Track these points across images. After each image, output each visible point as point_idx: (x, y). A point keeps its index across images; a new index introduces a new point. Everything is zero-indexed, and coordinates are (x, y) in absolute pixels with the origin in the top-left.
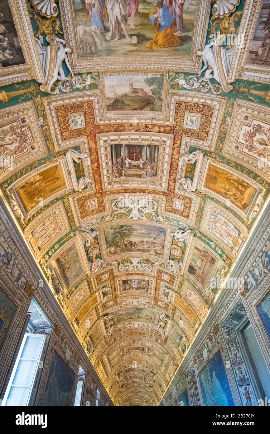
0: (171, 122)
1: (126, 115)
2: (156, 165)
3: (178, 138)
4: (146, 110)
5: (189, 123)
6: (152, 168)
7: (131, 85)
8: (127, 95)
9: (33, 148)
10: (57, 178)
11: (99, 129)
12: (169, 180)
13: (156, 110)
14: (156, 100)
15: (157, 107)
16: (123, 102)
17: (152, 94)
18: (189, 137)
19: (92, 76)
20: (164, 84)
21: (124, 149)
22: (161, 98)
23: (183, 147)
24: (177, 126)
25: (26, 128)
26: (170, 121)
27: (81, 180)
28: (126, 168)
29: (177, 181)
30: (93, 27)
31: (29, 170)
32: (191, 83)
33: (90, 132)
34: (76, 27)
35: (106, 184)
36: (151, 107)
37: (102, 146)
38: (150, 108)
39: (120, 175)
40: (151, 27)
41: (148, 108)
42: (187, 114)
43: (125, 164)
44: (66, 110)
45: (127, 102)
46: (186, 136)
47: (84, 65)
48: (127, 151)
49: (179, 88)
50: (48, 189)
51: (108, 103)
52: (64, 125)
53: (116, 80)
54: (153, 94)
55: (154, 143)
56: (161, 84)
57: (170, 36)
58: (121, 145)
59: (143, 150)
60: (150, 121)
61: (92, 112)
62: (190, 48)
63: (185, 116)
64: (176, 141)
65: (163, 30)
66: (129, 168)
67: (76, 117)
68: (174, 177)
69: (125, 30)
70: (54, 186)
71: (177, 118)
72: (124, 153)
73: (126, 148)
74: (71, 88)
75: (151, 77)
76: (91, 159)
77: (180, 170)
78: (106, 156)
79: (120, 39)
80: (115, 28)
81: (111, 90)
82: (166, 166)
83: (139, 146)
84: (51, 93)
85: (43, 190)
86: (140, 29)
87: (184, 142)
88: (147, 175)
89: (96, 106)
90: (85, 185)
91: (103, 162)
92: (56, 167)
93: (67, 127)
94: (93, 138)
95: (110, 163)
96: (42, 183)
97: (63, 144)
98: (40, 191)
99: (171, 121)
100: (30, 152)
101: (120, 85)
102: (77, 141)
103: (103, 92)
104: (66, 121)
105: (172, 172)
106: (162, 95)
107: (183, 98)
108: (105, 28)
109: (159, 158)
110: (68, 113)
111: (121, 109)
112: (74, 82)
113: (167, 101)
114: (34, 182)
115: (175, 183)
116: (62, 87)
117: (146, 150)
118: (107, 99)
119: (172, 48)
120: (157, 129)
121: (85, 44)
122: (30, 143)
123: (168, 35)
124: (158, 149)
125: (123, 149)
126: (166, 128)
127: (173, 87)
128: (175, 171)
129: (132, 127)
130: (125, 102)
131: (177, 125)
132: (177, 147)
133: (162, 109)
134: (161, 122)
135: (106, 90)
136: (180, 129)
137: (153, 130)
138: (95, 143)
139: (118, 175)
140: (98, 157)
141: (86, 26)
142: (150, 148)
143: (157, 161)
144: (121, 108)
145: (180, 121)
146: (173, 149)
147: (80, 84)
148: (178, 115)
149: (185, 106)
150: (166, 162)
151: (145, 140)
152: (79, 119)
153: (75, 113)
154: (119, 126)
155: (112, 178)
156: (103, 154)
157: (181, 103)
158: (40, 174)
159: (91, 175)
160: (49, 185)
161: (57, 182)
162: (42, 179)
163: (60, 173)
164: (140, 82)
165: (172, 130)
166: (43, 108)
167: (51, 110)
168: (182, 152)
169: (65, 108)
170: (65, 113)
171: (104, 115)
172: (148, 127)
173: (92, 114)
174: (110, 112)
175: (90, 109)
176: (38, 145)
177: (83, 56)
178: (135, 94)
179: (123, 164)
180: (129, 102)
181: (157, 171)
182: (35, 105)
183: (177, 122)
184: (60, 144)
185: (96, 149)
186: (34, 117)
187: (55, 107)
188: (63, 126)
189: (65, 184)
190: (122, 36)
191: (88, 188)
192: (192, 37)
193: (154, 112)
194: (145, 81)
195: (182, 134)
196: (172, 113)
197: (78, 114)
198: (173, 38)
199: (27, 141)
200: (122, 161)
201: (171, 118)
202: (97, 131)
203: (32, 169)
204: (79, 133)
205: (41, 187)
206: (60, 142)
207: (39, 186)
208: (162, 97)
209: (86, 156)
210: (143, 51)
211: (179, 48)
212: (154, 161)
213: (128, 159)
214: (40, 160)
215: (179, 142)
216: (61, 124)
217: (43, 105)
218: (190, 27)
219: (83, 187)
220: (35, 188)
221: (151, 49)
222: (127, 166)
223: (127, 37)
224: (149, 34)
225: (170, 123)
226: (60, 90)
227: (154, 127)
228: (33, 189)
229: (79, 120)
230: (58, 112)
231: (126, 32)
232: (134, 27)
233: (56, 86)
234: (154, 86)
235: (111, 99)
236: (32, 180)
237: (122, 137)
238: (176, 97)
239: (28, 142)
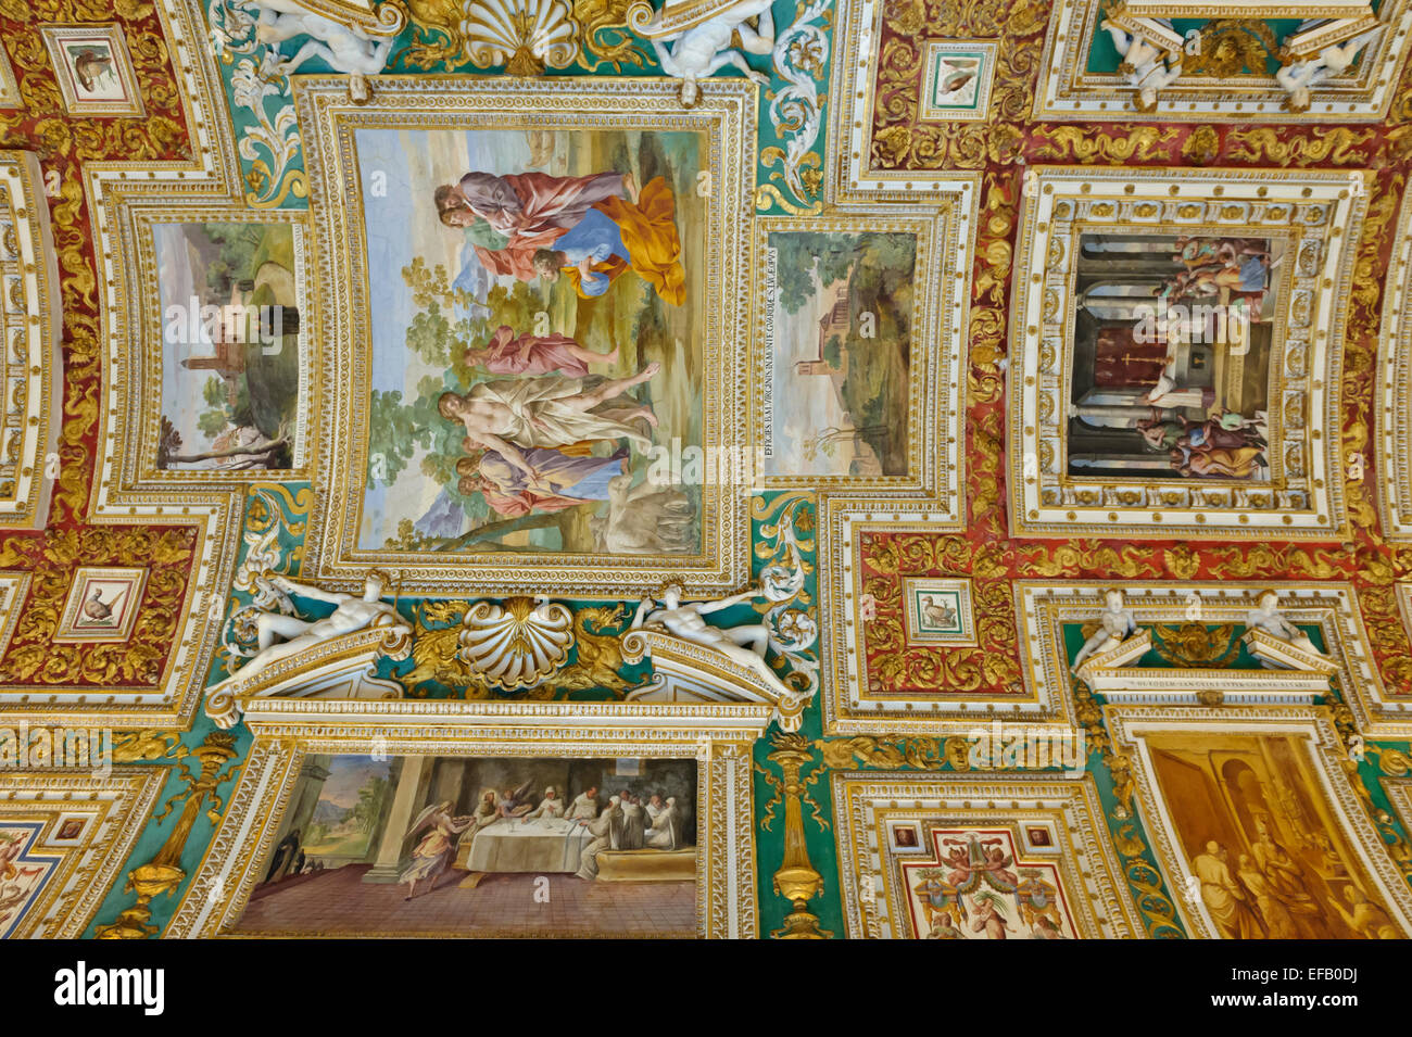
0: (964, 186)
1: (930, 395)
2: (1194, 245)
3: (1043, 141)
4: (911, 302)
5: (965, 95)
6: (1216, 266)
7: (806, 368)
8: (844, 388)
9: (1043, 838)
10: (1232, 769)
11: (985, 521)
12: (1293, 165)
13: (909, 258)
14: (866, 261)
15: (895, 256)
16: (874, 406)
17: (844, 278)
18: (1034, 88)
19: (764, 523)
20: (803, 228)
21: (1093, 412)
22: (861, 240)
23: (1089, 109)
24: (983, 154)
25: (941, 838)
26: (960, 189)
27: (1263, 648)
28: (1206, 405)
29: (1298, 119)
30: (613, 496)
31: (1158, 895)
32: (795, 111)
33: (998, 564)
34: (609, 554)
35: (1301, 519)
36: (897, 281)
37: (1072, 516)
38: (902, 286)
39: (1248, 438)
40: (616, 291)
41: (901, 296)
42: (926, 111)
43: (1181, 410)
44: (886, 647)
45: (874, 388)
46: (1029, 99)
47: (727, 545)
48: (1109, 399)
49: (817, 163)
50: (1291, 834)
51: (873, 467)
52: (953, 670)
53: (786, 428)
54: (841, 274)
55: (1069, 260)
56: (805, 243)
57: (642, 219)
58: (1074, 423)
59: (1107, 316)
60: (959, 284)
61: (904, 544)
62: (677, 136)
63: (934, 118)
64: (1060, 149)
65: (626, 245)
66: (1208, 389)
67: (923, 610)
68: (1270, 135)
69: (625, 386)
70: (1277, 795)
71: (947, 155)
72: (1115, 412)
73: (1090, 400)
74: (803, 610)
75: (779, 284)
76: (1139, 578)
77: (1228, 107)
78: (1129, 501)
79: (651, 404)
80: (618, 420)
81: (821, 454)
82: (1197, 186)
83: (1080, 335)
84: (813, 692)
85: (1296, 862)
86: (622, 329)
87: (1065, 108)
88: (1257, 295)
89: (882, 520)
90: (1294, 630)
91: (1157, 518)
92: (1161, 757)
93: (961, 662)
94: (1029, 552)
95: (1168, 488)
96: (1252, 857)
97: (1043, 696)
98: (1303, 878)
99: (957, 187)
100: (1060, 858)
101: (807, 414)
102: (1032, 626)
103: (828, 487)
104: (936, 658)
105: (1241, 152)
106: (847, 237)
107: (860, 141)
108: (616, 457)
109: (1153, 232)
110: (902, 641)
111: (900, 412)
112: (784, 596)
113: (870, 211)
114: (1238, 895)
115: (1310, 127)
116: (795, 647)
117: (1103, 303)
118: (857, 471)
119: (679, 205)
120: (997, 252)
121: (659, 532)
122: (1015, 841)
123: (640, 227)
124: (1099, 239)
125: (1094, 417)
126: (993, 204)
127: (813, 190)
128: (1234, 133)
129: (982, 367)
130: (875, 396)
131: (977, 154)
132: (1089, 142)
133: (908, 229)
134: (965, 232)
135: (821, 473)
136: (999, 134)
137: (1004, 267)
138: (1053, 545)
139: (1246, 453)
140: (1130, 543)
141: (608, 521)
142: (1093, 281)
143: (1173, 239)
144: (897, 414)
145: (958, 141)
146: (1102, 160)
147: (793, 573)
148: (930, 153)
149: (890, 124)
150: (1175, 189)
151: (1048, 305)
152: (931, 600)
153: (902, 615)
154: (980, 430)
155: (1263, 484)
156: (1113, 517)
157: (877, 148)
158: (1194, 849)
159: (1235, 591)
160: (1270, 822)
161: (1254, 776)
162: (1221, 846)
163: (1204, 749)
164: (794, 329)
165: (1002, 177)
166: (868, 742)
167: (880, 713)
168: (1116, 109)
169: (878, 652)
170: (902, 657)
171: (923, 489)
172: (987, 293)
173: (916, 543)
174: (911, 464)
175: (893, 547)
176: (1030, 810)
177: (696, 545)
178: (844, 354)
179: (1182, 423)
180: (876, 379)
181: (1232, 241)
182: (851, 771)
183: (965, 157)
184: (1038, 710)
185: (1083, 545)
186: (897, 789)
187: (867, 694)
188: (958, 679)
189: (1275, 741)
190: (643, 396)
191: (1319, 619)
192: (643, 134)
193: (917, 268)
194: (793, 310)
195: (1020, 125)
196: (922, 184)
197: (910, 602)
198: (647, 205)
199: (1001, 854)
200: (1162, 423)
201: (945, 186)
202: (995, 530)
203: (1154, 879)
204: (997, 613)
205: (1276, 868)
206: (1027, 706)
207: (1264, 875)
208: (855, 235)
209: (1115, 599)
210: (690, 321)
211: (676, 177)
212: (1169, 256)
213: (1154, 395)
214: (1113, 827)
215: (1064, 136)
216: (946, 683)
217: (853, 741)
218: (613, 144)
219: (1306, 646)
220: (1271, 898)
221: (683, 289)
222: (1192, 399)
223: (645, 377)
224: (635, 301)
225: (966, 187)
226: (806, 655)
227: (989, 266)
228: (1281, 912)
229: (937, 600)
230: (892, 686)
231: (632, 383)
232: (617, 353)
233: (788, 667)
234: (814, 273)
235: (858, 454)
236: (1219, 898)
237: (1030, 417)
238: (854, 175)
239: (1006, 851)
